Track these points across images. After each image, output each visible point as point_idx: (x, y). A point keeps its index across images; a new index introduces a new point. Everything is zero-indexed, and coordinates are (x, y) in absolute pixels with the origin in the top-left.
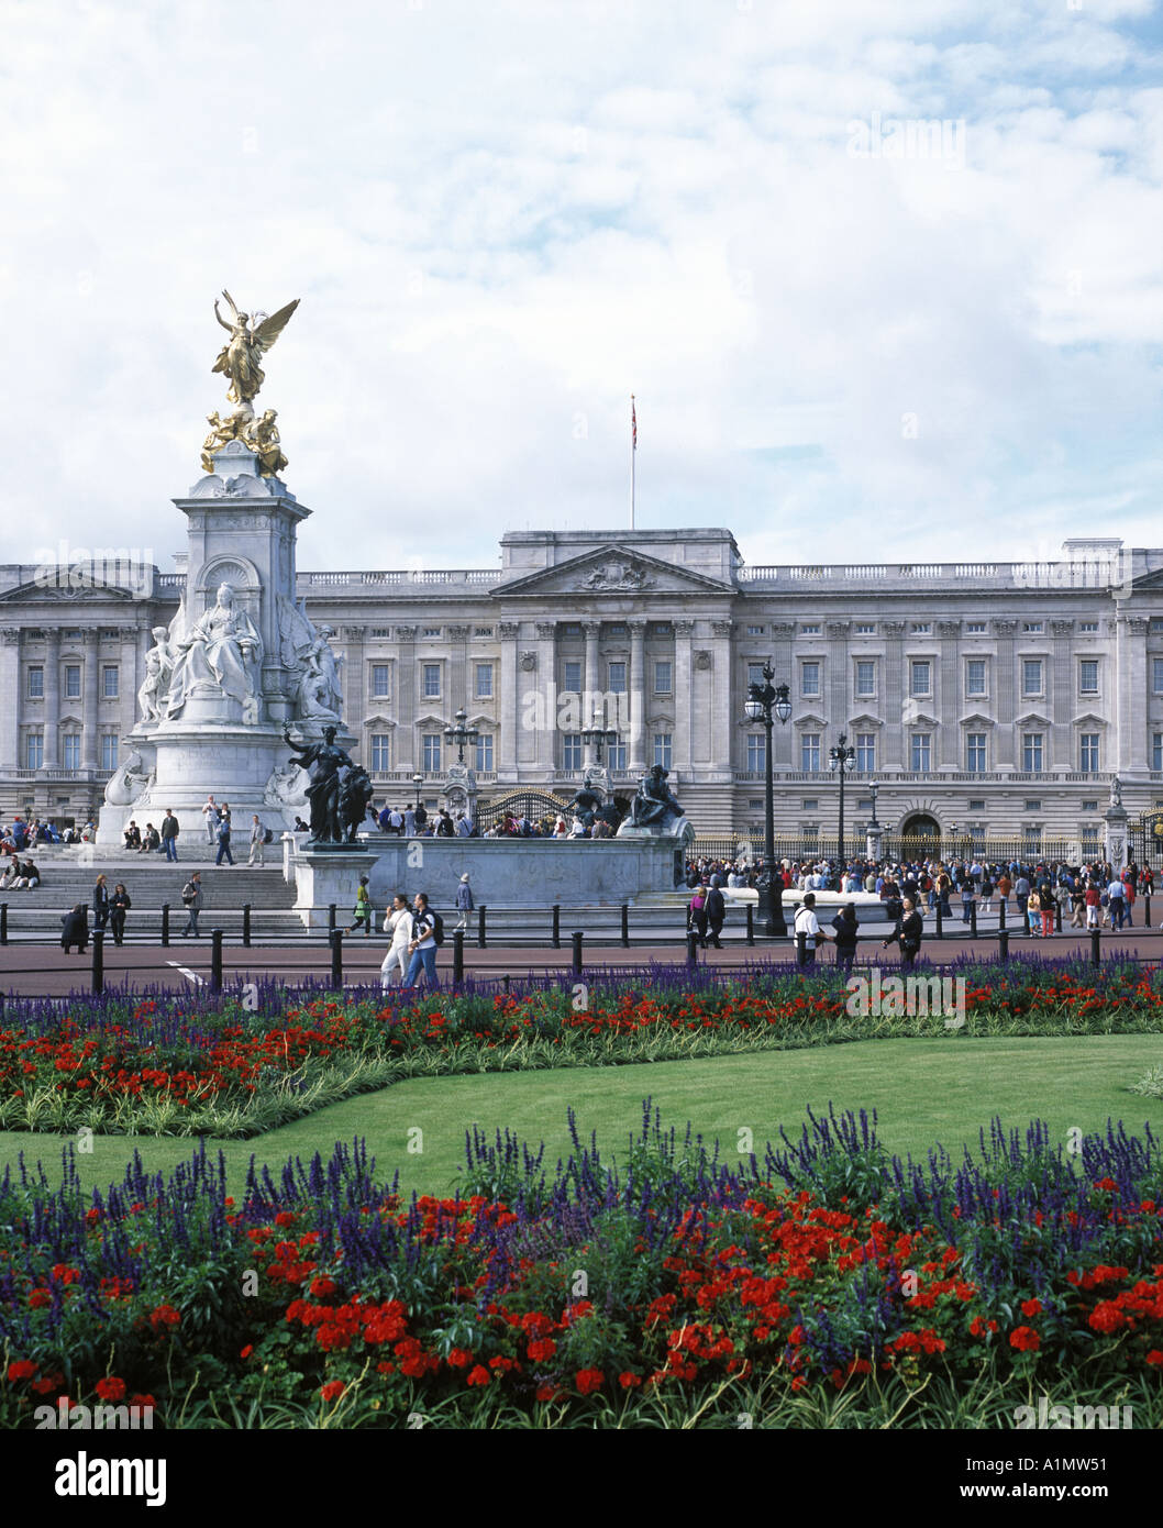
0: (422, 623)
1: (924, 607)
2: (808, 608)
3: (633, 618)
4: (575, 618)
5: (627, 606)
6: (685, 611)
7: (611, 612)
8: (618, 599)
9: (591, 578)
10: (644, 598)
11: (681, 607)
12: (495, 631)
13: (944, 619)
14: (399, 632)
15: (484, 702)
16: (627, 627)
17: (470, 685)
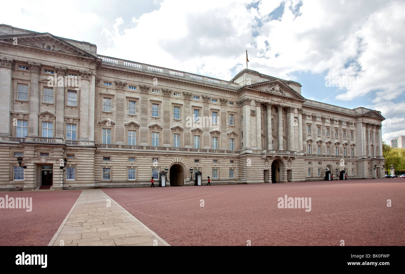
0: (212, 96)
1: (328, 114)
2: (310, 110)
3: (281, 104)
5: (279, 100)
6: (293, 105)
7: (275, 101)
8: (277, 97)
9: (271, 89)
10: (284, 98)
11: (292, 103)
12: (235, 103)
13: (331, 118)
14: (203, 98)
15: (232, 127)
16: (276, 108)
17: (227, 121)
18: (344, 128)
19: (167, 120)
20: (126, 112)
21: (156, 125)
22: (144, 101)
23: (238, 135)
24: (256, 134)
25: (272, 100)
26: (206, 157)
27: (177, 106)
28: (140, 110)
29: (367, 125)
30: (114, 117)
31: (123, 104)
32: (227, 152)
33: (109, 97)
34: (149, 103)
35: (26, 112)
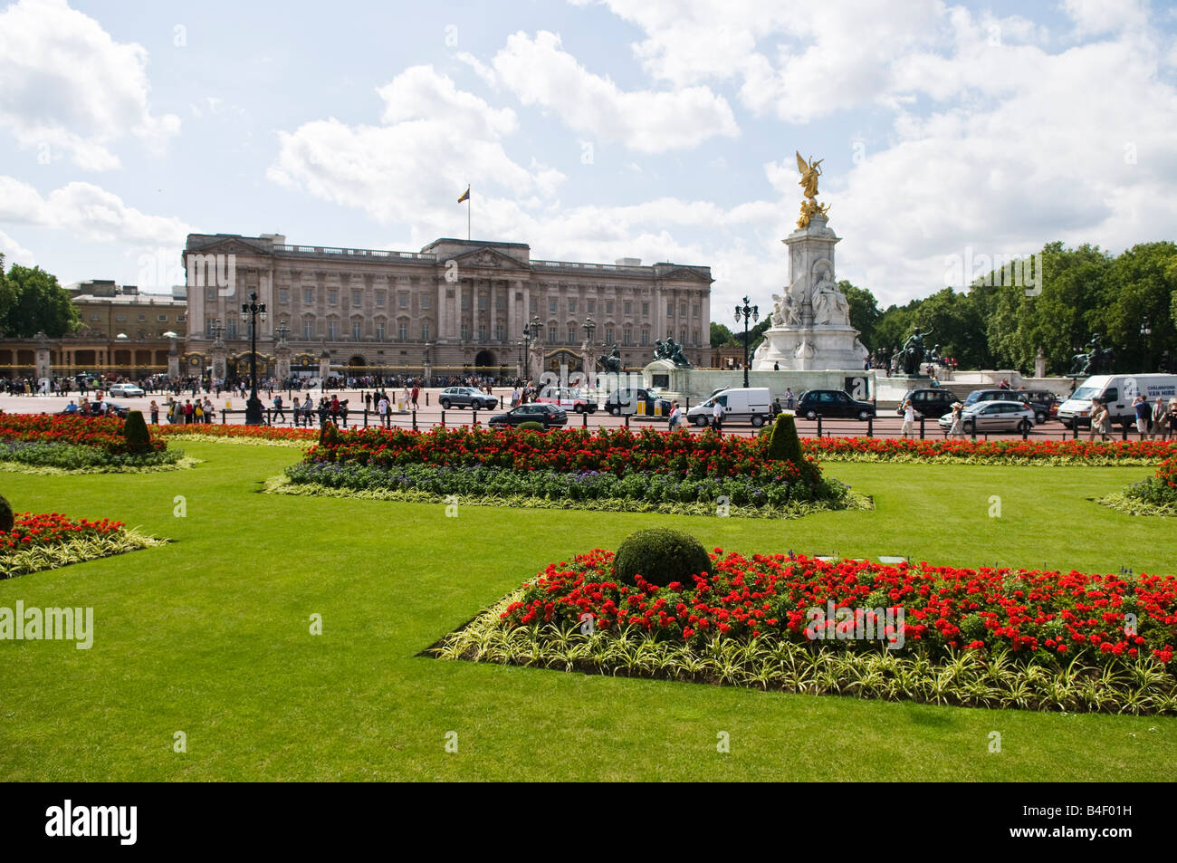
0: (400, 275)
1: (593, 280)
2: (554, 278)
3: (493, 278)
4: (470, 276)
5: (491, 272)
6: (513, 276)
7: (484, 274)
8: (488, 270)
9: (477, 260)
10: (498, 270)
11: (511, 275)
12: (431, 280)
13: (599, 285)
14: (388, 278)
15: (426, 310)
16: (490, 281)
17: (420, 303)
18: (627, 298)
19: (346, 308)
20: (302, 301)
21: (333, 315)
22: (321, 288)
23: (433, 320)
24: (455, 319)
25: (478, 275)
26: (390, 348)
27: (357, 291)
28: (316, 299)
29: (675, 292)
30: (291, 308)
31: (299, 295)
32: (418, 342)
33: (286, 288)
34: (326, 289)
35: (214, 311)
